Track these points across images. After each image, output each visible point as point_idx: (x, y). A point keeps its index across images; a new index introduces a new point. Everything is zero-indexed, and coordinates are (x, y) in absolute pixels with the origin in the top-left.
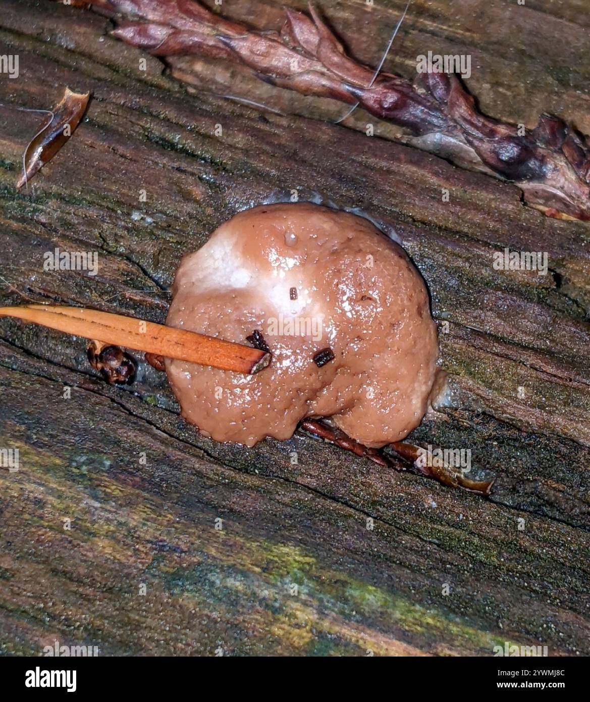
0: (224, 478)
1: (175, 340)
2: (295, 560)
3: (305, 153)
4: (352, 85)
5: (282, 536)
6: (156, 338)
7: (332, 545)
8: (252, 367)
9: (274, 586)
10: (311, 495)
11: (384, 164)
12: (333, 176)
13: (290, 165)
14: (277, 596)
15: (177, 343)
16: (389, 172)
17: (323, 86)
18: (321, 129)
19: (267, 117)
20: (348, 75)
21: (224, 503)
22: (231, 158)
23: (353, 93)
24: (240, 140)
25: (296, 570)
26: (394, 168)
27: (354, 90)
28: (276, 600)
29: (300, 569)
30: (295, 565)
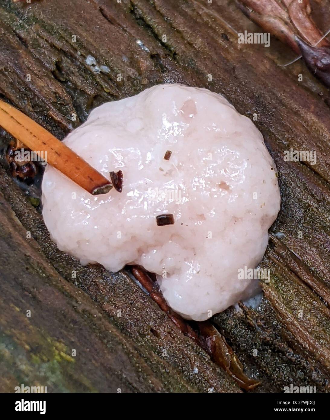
0: (43, 272)
1: (56, 150)
2: (59, 355)
3: (240, 73)
4: (303, 39)
5: (61, 333)
6: (45, 144)
7: (94, 357)
8: (95, 188)
9: (32, 365)
10: (100, 315)
11: (295, 106)
12: (251, 98)
13: (224, 76)
14: (30, 373)
15: (56, 152)
16: (296, 113)
17: (282, 32)
18: (262, 61)
19: (229, 37)
20: (303, 31)
21: (32, 290)
22: (183, 52)
23: (300, 45)
24: (199, 42)
25: (55, 361)
26: (302, 112)
27: (301, 43)
28: (27, 376)
29: (59, 362)
30: (58, 357)
